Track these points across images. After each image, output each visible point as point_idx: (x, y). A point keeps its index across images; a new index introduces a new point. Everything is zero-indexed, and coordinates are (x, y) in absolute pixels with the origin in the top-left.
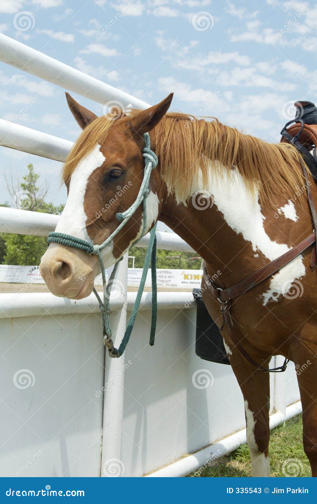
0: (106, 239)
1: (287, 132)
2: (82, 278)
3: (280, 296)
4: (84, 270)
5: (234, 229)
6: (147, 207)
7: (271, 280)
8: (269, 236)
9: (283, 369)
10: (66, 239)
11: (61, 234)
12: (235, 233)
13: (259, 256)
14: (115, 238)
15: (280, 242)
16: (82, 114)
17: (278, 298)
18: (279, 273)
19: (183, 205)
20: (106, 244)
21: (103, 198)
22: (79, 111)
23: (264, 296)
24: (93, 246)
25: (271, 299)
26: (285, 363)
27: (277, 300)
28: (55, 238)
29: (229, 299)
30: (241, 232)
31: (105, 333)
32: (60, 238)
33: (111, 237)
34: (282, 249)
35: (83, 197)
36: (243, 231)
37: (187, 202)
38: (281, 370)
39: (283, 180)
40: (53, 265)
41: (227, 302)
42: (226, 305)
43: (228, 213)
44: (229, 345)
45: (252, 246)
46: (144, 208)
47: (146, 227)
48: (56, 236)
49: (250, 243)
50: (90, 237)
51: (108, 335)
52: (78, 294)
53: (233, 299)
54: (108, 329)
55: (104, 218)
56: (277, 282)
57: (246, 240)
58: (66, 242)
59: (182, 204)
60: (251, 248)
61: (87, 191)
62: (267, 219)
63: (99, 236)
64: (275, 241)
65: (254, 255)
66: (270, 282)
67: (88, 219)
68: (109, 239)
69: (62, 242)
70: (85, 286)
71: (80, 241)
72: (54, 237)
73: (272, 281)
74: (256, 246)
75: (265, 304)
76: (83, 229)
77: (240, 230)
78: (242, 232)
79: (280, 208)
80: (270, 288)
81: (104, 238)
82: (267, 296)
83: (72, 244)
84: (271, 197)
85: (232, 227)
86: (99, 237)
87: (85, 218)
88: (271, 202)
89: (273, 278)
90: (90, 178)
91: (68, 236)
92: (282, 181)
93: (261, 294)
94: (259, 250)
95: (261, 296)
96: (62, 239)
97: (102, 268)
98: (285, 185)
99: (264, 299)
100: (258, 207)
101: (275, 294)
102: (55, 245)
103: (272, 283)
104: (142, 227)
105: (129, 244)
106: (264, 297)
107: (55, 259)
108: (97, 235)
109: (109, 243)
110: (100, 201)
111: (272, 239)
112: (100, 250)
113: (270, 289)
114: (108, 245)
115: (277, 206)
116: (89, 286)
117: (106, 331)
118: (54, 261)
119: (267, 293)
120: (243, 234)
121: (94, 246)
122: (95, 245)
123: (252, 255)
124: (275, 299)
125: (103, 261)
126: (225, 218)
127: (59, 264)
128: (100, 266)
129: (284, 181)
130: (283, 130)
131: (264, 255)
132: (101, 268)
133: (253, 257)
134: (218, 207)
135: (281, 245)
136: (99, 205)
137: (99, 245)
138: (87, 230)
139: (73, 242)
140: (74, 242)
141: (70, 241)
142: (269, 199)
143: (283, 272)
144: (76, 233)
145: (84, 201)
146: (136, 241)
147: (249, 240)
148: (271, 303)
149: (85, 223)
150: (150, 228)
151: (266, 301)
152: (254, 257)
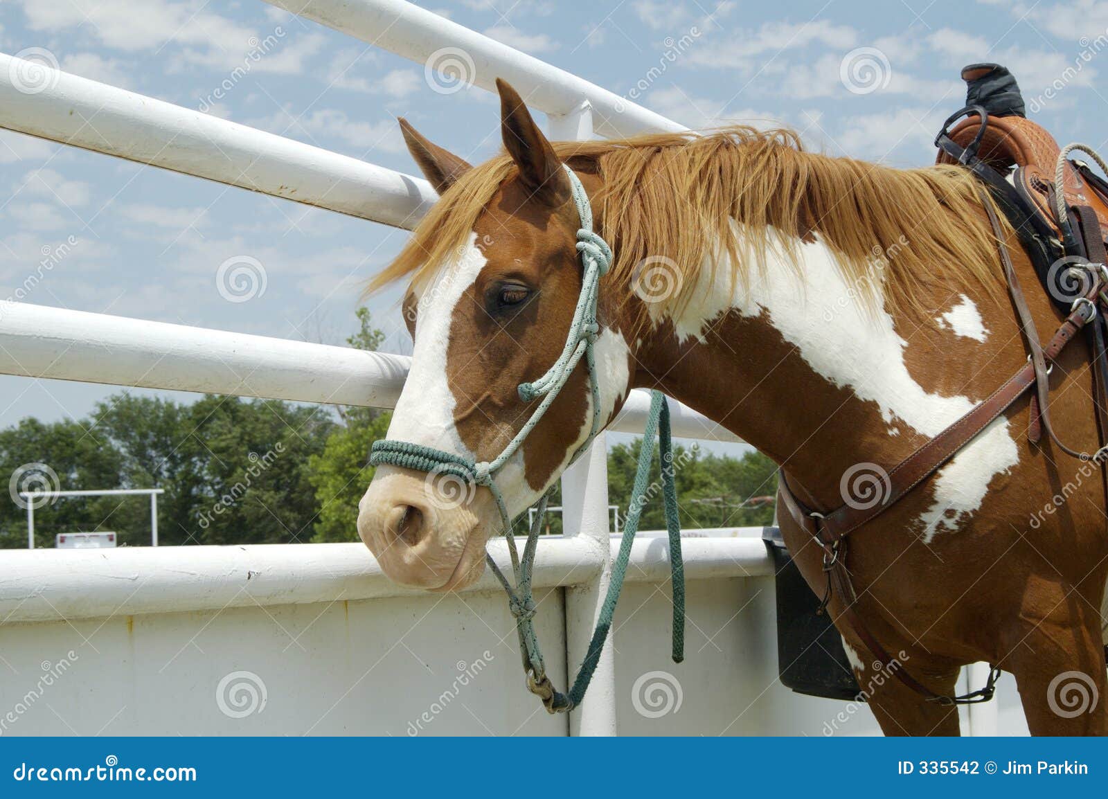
0: (505, 447)
1: (948, 139)
2: (456, 539)
3: (961, 518)
4: (460, 521)
5: (829, 378)
6: (596, 364)
7: (937, 481)
8: (919, 383)
9: (987, 693)
10: (410, 455)
11: (397, 443)
12: (834, 387)
13: (901, 433)
14: (525, 443)
15: (947, 393)
16: (438, 164)
17: (957, 521)
18: (953, 463)
19: (696, 340)
20: (506, 458)
21: (490, 353)
22: (431, 159)
23: (922, 519)
24: (474, 465)
25: (941, 525)
26: (991, 681)
27: (956, 527)
28: (385, 454)
29: (842, 535)
30: (848, 383)
31: (528, 665)
32: (397, 453)
33: (517, 441)
34: (955, 408)
35: (444, 355)
36: (854, 380)
37: (703, 332)
38: (982, 697)
39: (940, 248)
40: (385, 515)
41: (836, 543)
42: (836, 552)
43: (809, 343)
44: (854, 647)
45: (879, 411)
46: (591, 369)
47: (599, 411)
48: (386, 450)
49: (874, 405)
50: (466, 444)
51: (536, 669)
52: (451, 579)
53: (850, 533)
54: (535, 656)
55: (496, 400)
56: (950, 484)
57: (863, 400)
58: (410, 461)
59: (693, 339)
60: (879, 415)
61: (452, 339)
62: (910, 345)
63: (489, 442)
64: (937, 393)
65: (886, 431)
66: (934, 485)
67: (459, 405)
68: (513, 445)
69: (401, 462)
70: (463, 559)
71: (444, 455)
72: (383, 452)
73: (939, 482)
74: (891, 410)
75: (928, 540)
76: (449, 429)
77: (845, 379)
78: (851, 384)
79: (940, 316)
80: (936, 499)
81: (501, 446)
82: (932, 519)
83: (425, 464)
84: (916, 293)
85: (825, 374)
86: (488, 444)
87: (452, 403)
88: (917, 306)
89: (940, 476)
90: (456, 312)
91: (414, 447)
92: (940, 251)
93: (918, 516)
94: (899, 418)
95: (916, 520)
96: (401, 454)
97: (502, 516)
98: (949, 260)
99: (924, 528)
100: (886, 321)
101: (950, 513)
102: (388, 468)
103: (939, 486)
104: (590, 413)
105: (564, 456)
106: (924, 523)
107: (390, 502)
108: (484, 440)
109: (512, 455)
110: (483, 360)
111: (928, 388)
112: (493, 473)
113: (936, 502)
114: (509, 460)
115: (934, 312)
116: (474, 559)
117: (531, 660)
118: (388, 505)
119: (931, 511)
120: (853, 388)
121: (478, 466)
122: (479, 462)
123: (882, 432)
124: (951, 524)
125: (504, 499)
126: (803, 356)
127: (399, 511)
128: (498, 511)
129: (945, 251)
130: (940, 136)
131: (912, 429)
132: (500, 517)
133: (885, 436)
134: (783, 334)
135: (952, 399)
136: (482, 370)
137: (490, 462)
138: (458, 429)
139: (427, 460)
140: (430, 460)
141: (420, 457)
142: (911, 298)
143: (962, 459)
144: (433, 440)
145: (446, 364)
146: (581, 446)
147: (870, 398)
148: (943, 536)
149: (451, 413)
150: (610, 413)
151: (930, 531)
152: (888, 435)
